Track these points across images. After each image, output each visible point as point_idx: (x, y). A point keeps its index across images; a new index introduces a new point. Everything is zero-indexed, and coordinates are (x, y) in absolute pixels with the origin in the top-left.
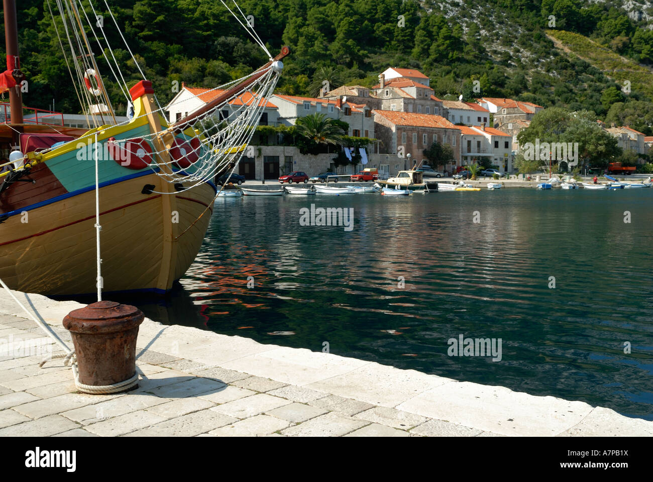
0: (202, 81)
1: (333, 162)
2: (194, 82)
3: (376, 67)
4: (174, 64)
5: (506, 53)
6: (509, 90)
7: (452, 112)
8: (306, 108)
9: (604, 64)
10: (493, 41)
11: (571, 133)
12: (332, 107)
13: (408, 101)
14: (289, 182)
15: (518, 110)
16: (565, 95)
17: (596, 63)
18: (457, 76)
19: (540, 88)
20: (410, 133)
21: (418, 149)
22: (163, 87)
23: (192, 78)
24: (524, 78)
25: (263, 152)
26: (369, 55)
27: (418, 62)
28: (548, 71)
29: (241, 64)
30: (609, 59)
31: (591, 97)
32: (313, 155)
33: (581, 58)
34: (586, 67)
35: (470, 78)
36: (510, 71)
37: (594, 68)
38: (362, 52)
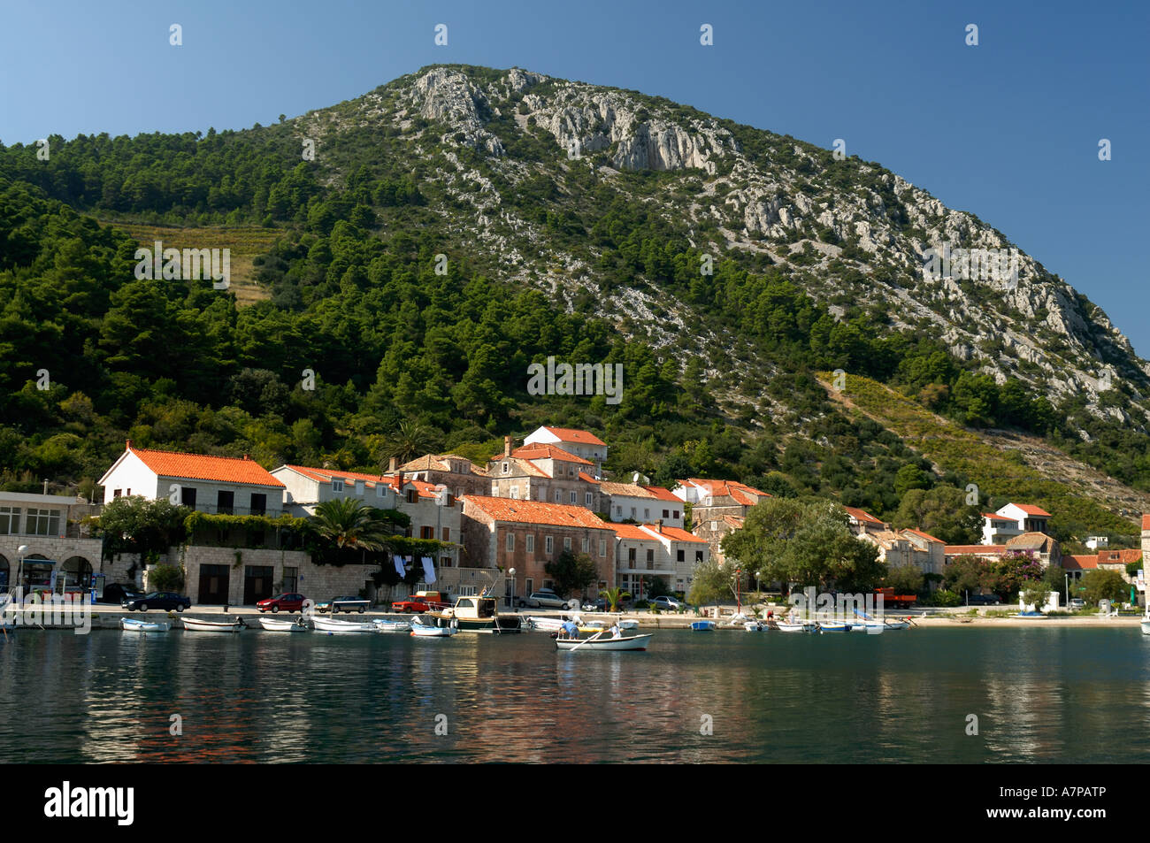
0: (185, 439)
1: (370, 579)
2: (170, 440)
3: (527, 426)
4: (146, 409)
5: (749, 409)
6: (744, 467)
7: (616, 502)
8: (335, 489)
9: (907, 427)
10: (728, 387)
11: (801, 538)
12: (384, 489)
13: (537, 483)
14: (272, 610)
15: (730, 500)
16: (837, 477)
17: (895, 426)
18: (661, 441)
19: (796, 465)
20: (521, 534)
21: (537, 560)
22: (113, 447)
23: (169, 433)
24: (773, 447)
25: (243, 559)
26: (519, 404)
27: (598, 418)
28: (815, 437)
29: (271, 415)
30: (916, 419)
31: (881, 480)
32: (335, 568)
33: (870, 416)
34: (876, 431)
35: (682, 445)
36: (752, 435)
37: (889, 432)
38: (504, 400)
